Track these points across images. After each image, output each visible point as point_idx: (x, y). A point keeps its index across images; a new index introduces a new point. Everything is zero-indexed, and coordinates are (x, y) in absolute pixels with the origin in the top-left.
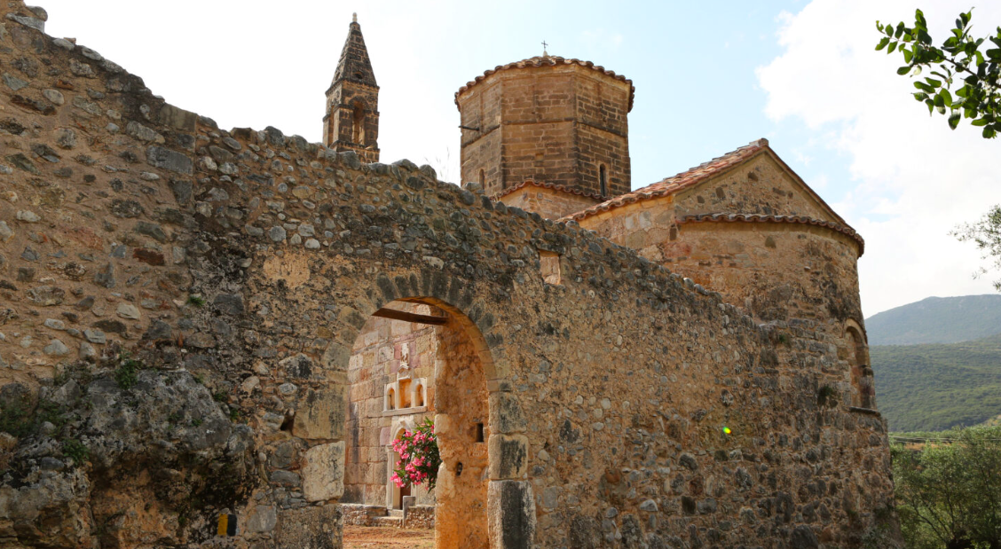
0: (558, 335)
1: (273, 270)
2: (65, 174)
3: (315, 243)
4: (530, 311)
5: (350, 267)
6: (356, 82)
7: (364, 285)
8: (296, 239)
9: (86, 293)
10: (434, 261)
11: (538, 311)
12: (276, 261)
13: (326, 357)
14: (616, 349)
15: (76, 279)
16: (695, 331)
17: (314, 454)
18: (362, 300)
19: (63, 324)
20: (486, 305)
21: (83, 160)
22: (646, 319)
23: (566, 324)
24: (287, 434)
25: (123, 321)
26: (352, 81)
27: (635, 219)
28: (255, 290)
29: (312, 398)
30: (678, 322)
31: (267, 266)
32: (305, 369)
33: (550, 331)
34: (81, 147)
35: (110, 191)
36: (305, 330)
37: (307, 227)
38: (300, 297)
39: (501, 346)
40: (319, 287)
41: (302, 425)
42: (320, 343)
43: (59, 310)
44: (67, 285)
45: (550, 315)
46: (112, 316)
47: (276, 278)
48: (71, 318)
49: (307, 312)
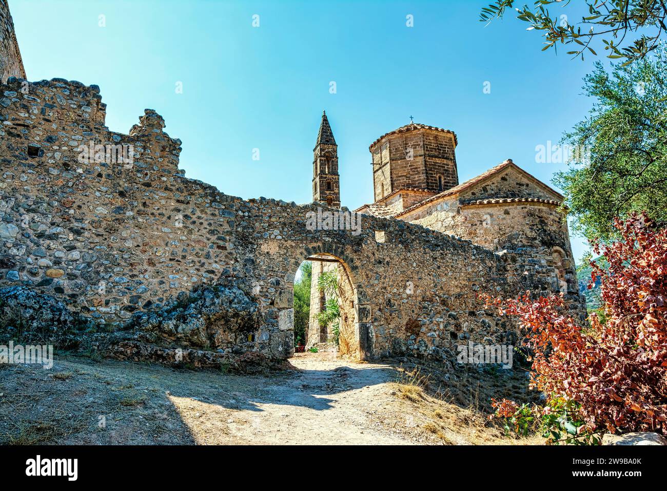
0: (384, 264)
1: (264, 248)
2: (194, 223)
3: (280, 237)
4: (370, 255)
5: (294, 245)
6: (327, 144)
7: (298, 251)
8: (273, 236)
9: (202, 261)
10: (327, 239)
11: (374, 255)
12: (266, 245)
13: (286, 278)
14: (413, 268)
15: (199, 257)
16: (456, 258)
17: (282, 313)
18: (299, 256)
19: (195, 272)
20: (350, 254)
21: (199, 218)
22: (428, 255)
23: (388, 259)
24: (272, 306)
25: (214, 270)
26: (324, 144)
27: (441, 205)
28: (258, 256)
29: (280, 293)
30: (446, 255)
31: (262, 247)
32: (278, 283)
33: (380, 262)
34: (198, 213)
35: (208, 227)
36: (278, 269)
37: (276, 232)
38: (275, 257)
39: (357, 270)
40: (282, 253)
41: (277, 303)
42: (283, 273)
43: (194, 268)
44: (196, 259)
45: (380, 256)
46: (210, 268)
47: (266, 251)
48: (198, 270)
49: (278, 262)
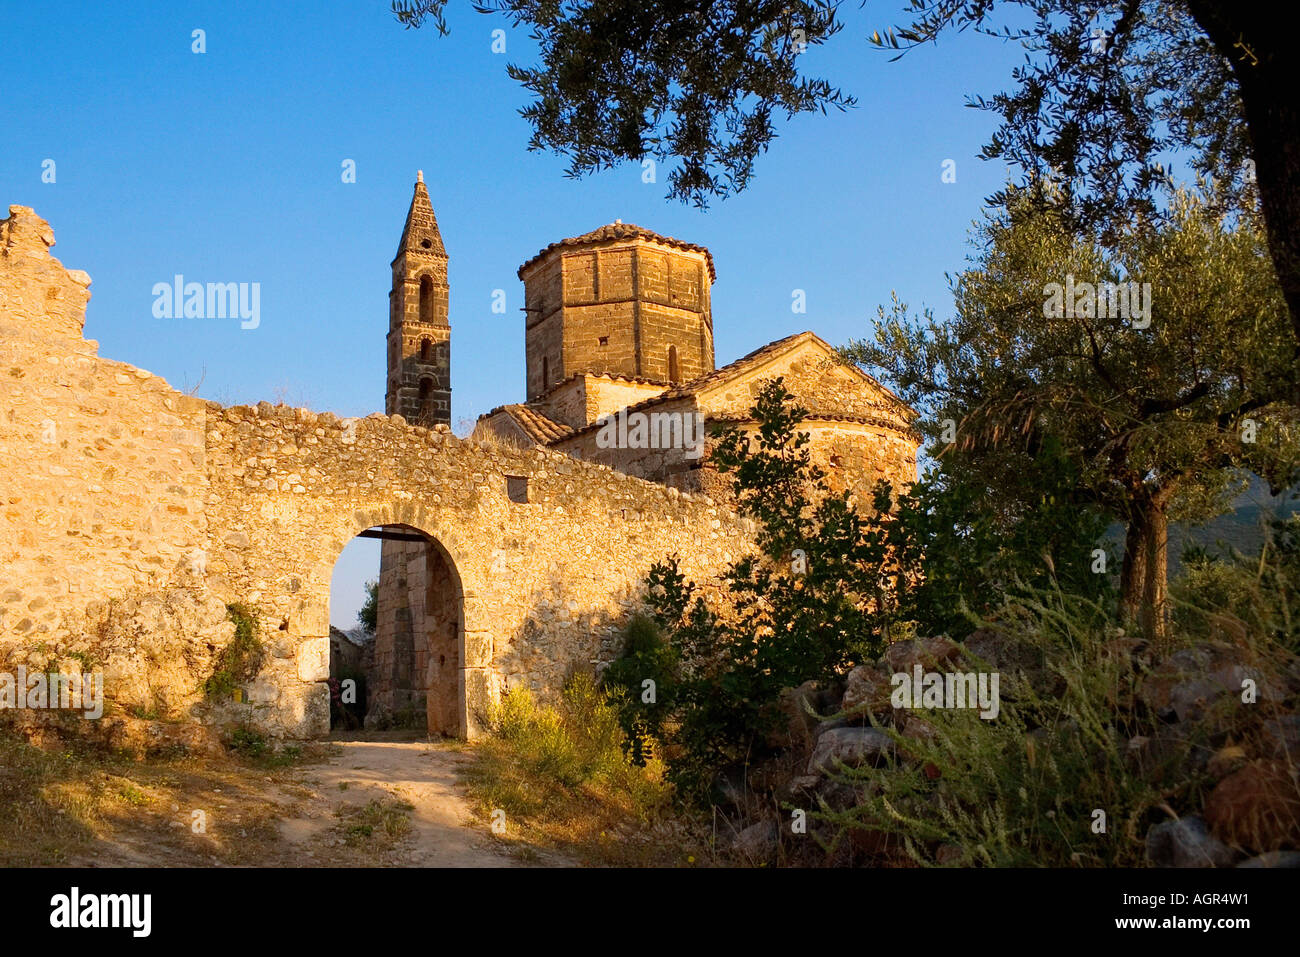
0: (523, 548)
1: (269, 511)
2: (117, 455)
3: (301, 489)
4: (495, 529)
5: (331, 505)
6: (422, 253)
7: (342, 518)
8: (286, 487)
9: (136, 538)
10: (403, 495)
11: (503, 529)
12: (271, 505)
13: (313, 576)
14: (585, 558)
15: (129, 528)
16: (677, 537)
17: (307, 646)
18: (341, 530)
19: (121, 560)
20: (452, 528)
21: (130, 446)
22: (618, 529)
23: (532, 538)
24: (284, 632)
25: (162, 556)
28: (255, 528)
29: (302, 606)
30: (656, 530)
31: (263, 509)
32: (296, 585)
33: (515, 545)
34: (126, 436)
35: (147, 466)
36: (296, 556)
37: (295, 478)
38: (290, 530)
39: (466, 560)
40: (306, 522)
41: (295, 626)
42: (307, 565)
43: (119, 551)
44: (123, 533)
45: (516, 532)
46: (154, 553)
47: (272, 518)
48: (127, 556)
49: (297, 542)
